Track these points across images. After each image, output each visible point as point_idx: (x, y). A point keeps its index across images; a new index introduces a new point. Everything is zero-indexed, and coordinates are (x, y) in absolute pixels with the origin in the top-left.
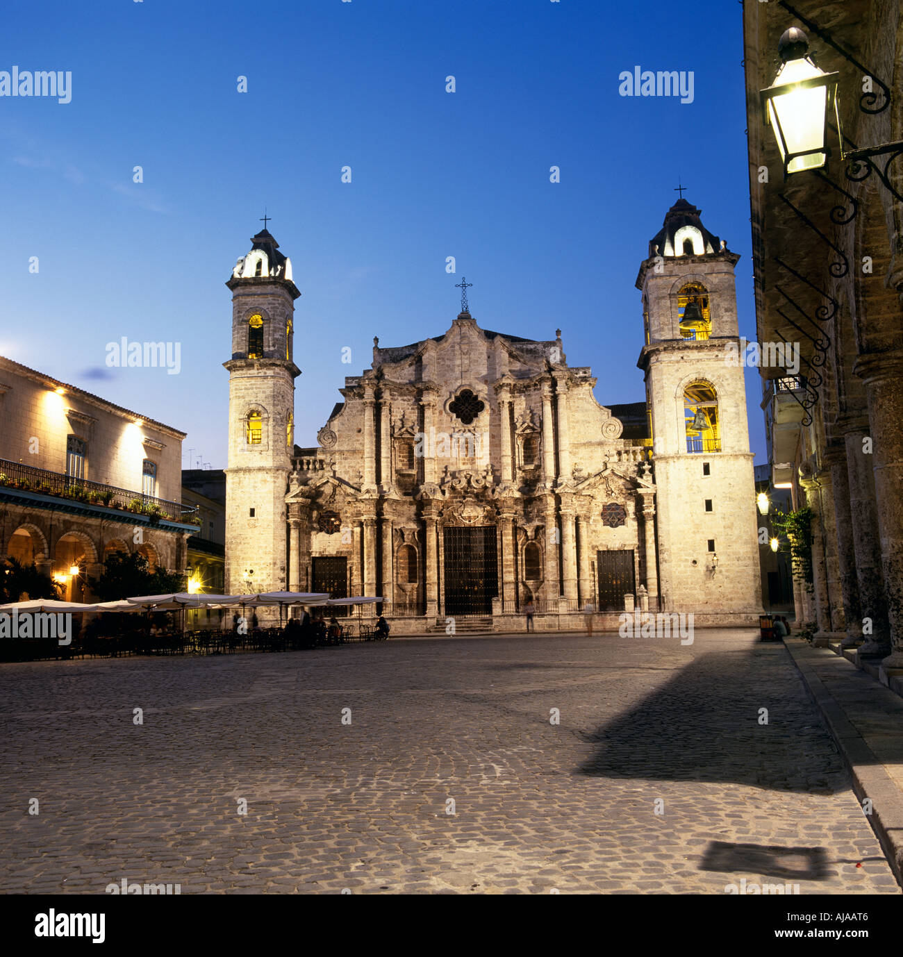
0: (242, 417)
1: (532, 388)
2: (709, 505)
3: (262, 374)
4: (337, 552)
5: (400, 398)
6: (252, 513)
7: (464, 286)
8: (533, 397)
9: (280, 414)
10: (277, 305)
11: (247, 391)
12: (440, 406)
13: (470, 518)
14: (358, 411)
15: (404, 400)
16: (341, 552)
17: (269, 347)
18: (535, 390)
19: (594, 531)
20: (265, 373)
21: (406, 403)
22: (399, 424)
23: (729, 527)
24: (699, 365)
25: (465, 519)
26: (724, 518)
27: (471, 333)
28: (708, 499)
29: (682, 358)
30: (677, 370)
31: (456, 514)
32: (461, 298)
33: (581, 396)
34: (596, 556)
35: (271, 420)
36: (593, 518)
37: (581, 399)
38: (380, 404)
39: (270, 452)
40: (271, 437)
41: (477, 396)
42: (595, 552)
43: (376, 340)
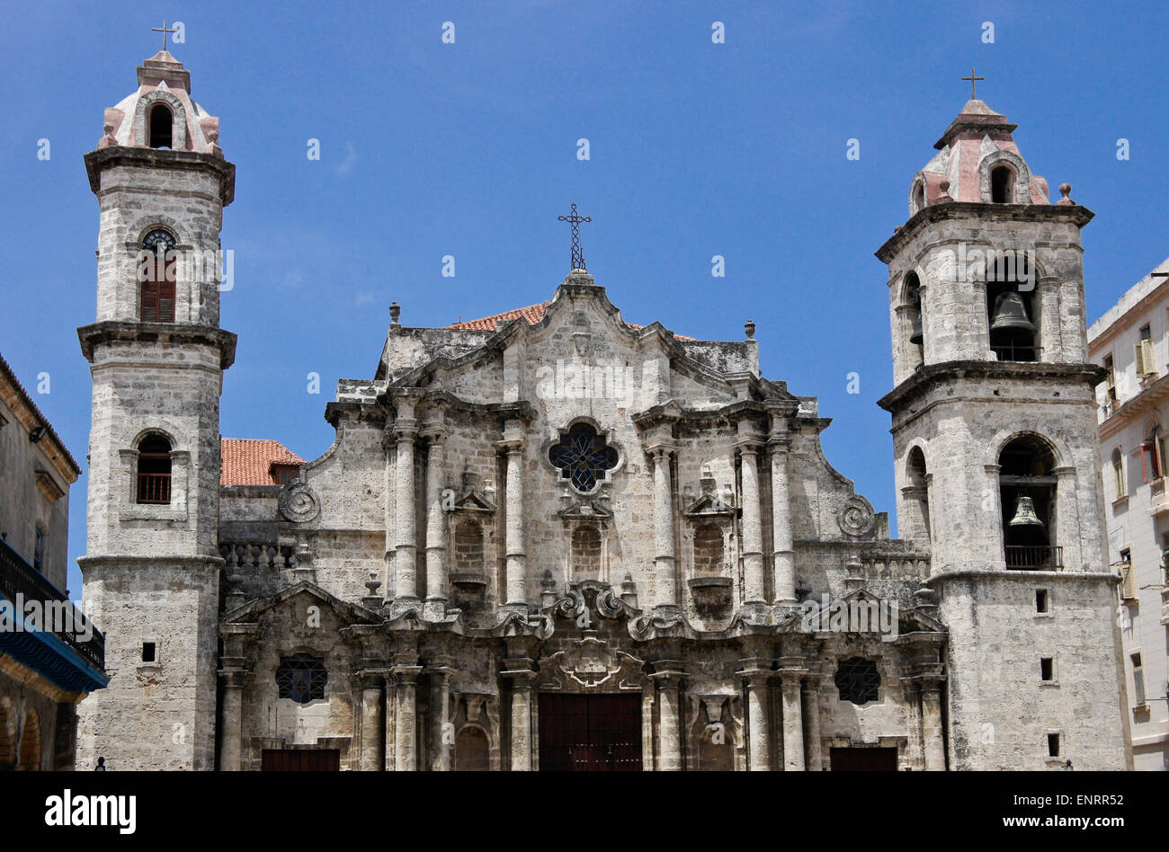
0: (127, 446)
1: (714, 430)
2: (1046, 667)
3: (174, 360)
4: (320, 740)
5: (458, 430)
6: (148, 651)
7: (574, 220)
8: (716, 447)
9: (210, 445)
10: (206, 215)
11: (140, 391)
12: (532, 452)
13: (591, 677)
14: (366, 450)
15: (464, 435)
16: (329, 740)
17: (190, 301)
18: (719, 433)
19: (825, 710)
20: (182, 357)
21: (468, 441)
22: (457, 481)
23: (1086, 713)
24: (1029, 410)
25: (583, 679)
26: (1075, 694)
27: (593, 313)
28: (1046, 655)
29: (996, 393)
30: (987, 416)
31: (563, 668)
32: (571, 244)
33: (801, 451)
34: (828, 758)
35: (194, 457)
36: (822, 684)
37: (800, 456)
38: (427, 439)
39: (193, 525)
40: (194, 493)
41: (604, 437)
42: (828, 751)
43: (395, 311)
